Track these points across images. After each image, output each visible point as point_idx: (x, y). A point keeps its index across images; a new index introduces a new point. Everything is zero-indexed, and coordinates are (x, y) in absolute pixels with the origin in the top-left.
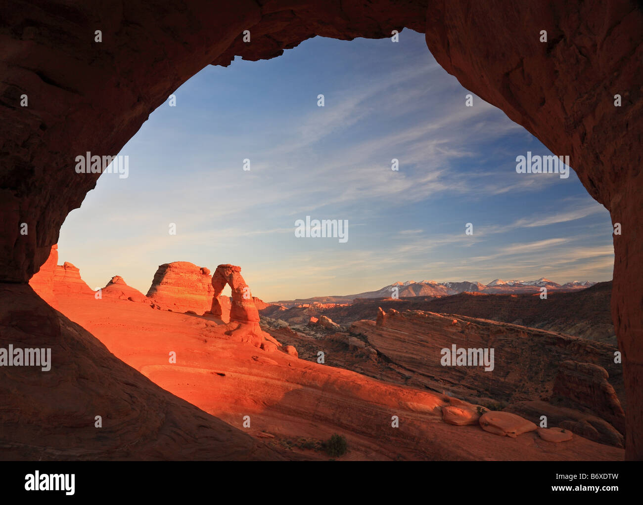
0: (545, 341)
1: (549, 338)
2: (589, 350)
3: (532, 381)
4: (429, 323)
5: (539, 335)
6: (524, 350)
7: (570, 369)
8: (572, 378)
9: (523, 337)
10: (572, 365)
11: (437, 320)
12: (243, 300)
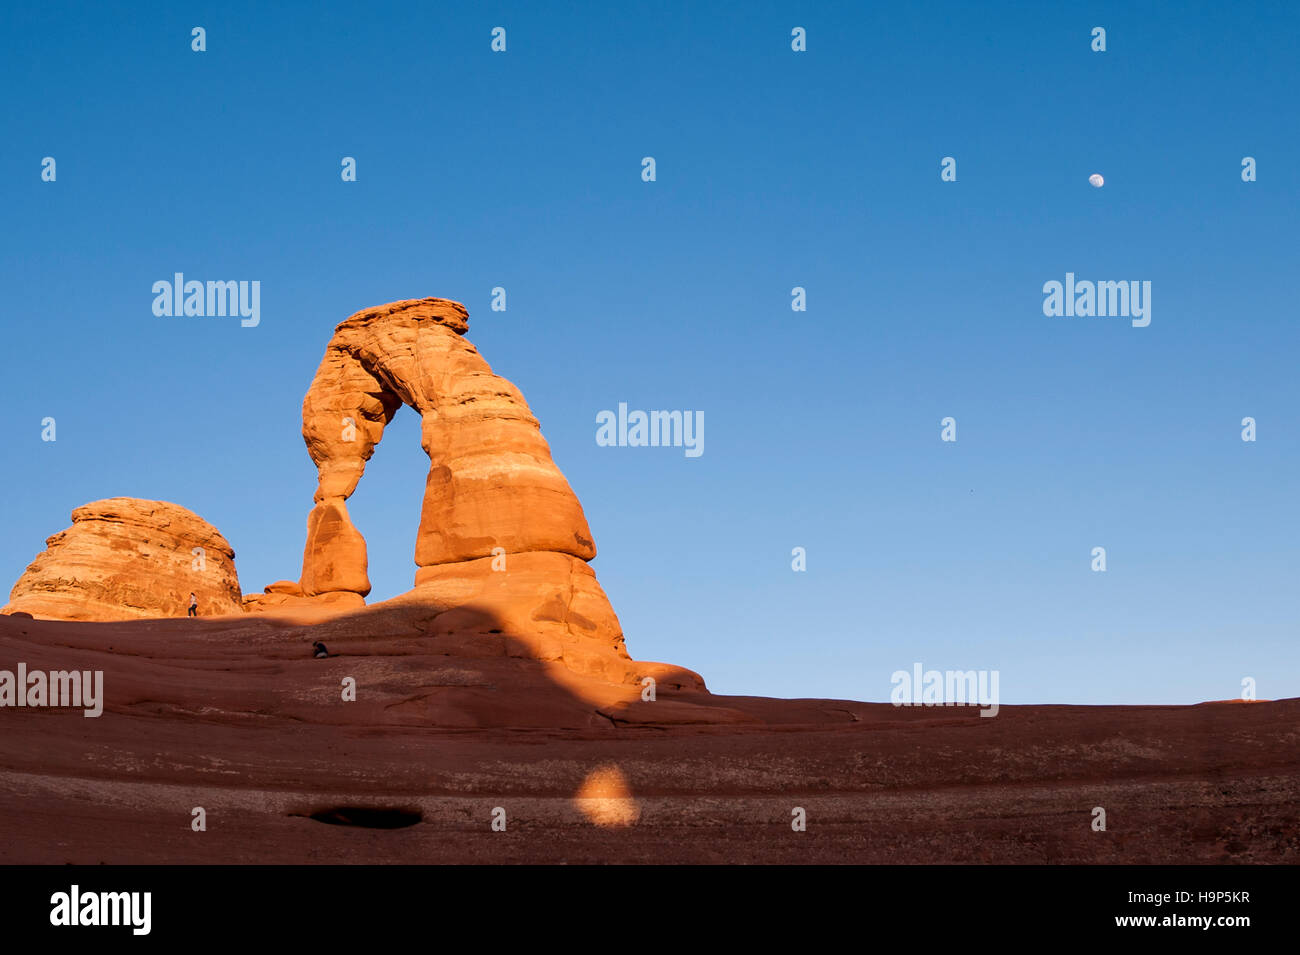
12: (492, 447)
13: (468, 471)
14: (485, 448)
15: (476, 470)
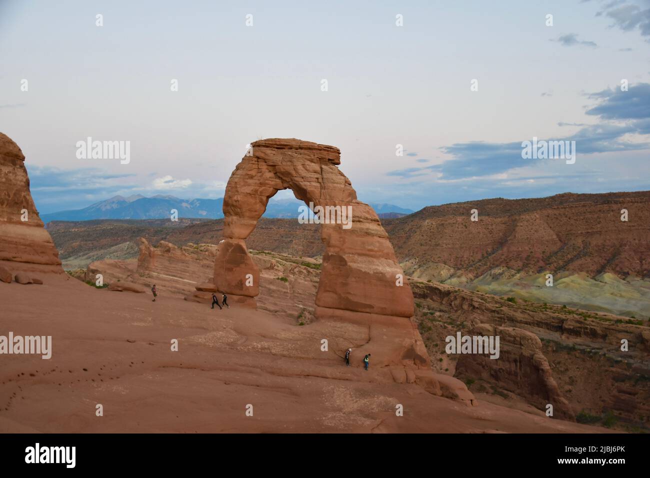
2: (476, 304)
12: (372, 253)
13: (359, 265)
14: (368, 253)
15: (364, 266)
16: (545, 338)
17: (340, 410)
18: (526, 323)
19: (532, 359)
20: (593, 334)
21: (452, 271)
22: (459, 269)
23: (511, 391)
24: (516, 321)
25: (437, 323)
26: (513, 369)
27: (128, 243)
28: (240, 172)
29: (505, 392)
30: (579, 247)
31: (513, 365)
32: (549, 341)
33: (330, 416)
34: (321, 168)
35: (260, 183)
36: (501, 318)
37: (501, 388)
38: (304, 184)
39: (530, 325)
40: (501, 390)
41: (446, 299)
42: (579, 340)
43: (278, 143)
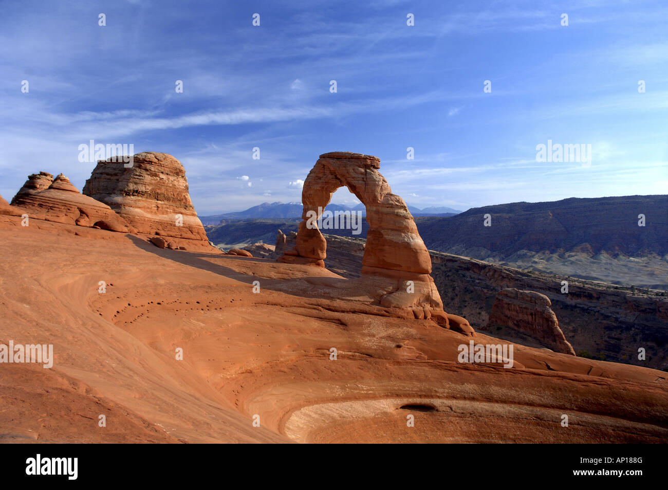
0: (458, 266)
1: (463, 263)
2: (504, 275)
3: (449, 307)
4: (334, 247)
5: (453, 260)
6: (438, 276)
7: (510, 297)
8: (513, 306)
9: (435, 262)
10: (512, 293)
11: (344, 244)
12: (400, 229)
13: (391, 237)
14: (397, 229)
15: (394, 238)
16: (555, 299)
17: (374, 336)
18: (541, 288)
19: (544, 313)
20: (590, 296)
21: (489, 252)
22: (494, 251)
23: (529, 336)
24: (534, 287)
25: (477, 288)
26: (530, 320)
27: (271, 233)
28: (312, 175)
29: (525, 336)
30: (581, 236)
31: (530, 317)
32: (557, 301)
33: (367, 339)
34: (366, 171)
35: (326, 182)
36: (522, 284)
37: (521, 333)
38: (354, 182)
39: (543, 289)
40: (521, 335)
41: (483, 271)
42: (579, 301)
43: (337, 155)
